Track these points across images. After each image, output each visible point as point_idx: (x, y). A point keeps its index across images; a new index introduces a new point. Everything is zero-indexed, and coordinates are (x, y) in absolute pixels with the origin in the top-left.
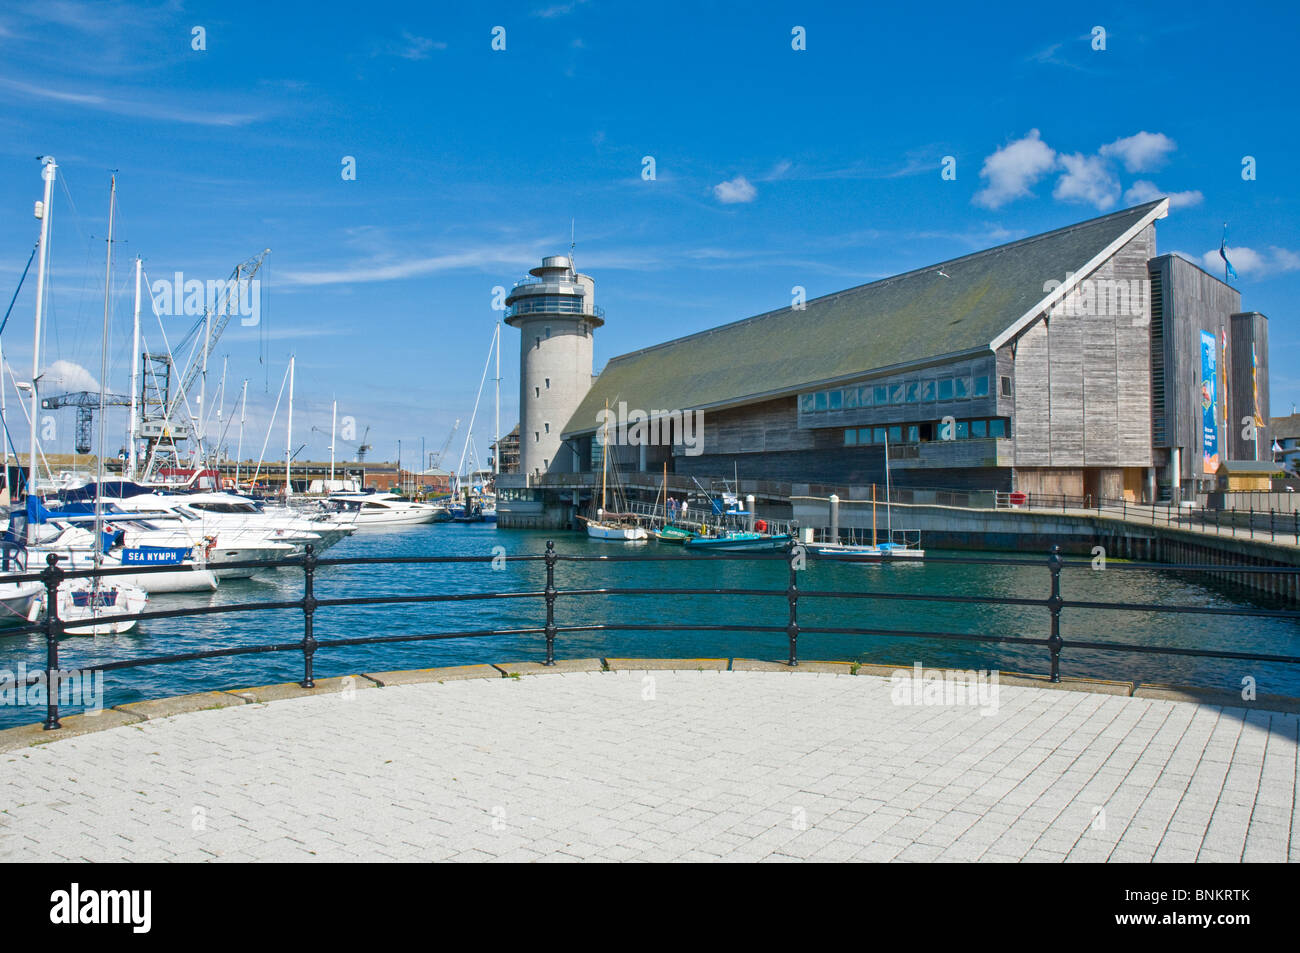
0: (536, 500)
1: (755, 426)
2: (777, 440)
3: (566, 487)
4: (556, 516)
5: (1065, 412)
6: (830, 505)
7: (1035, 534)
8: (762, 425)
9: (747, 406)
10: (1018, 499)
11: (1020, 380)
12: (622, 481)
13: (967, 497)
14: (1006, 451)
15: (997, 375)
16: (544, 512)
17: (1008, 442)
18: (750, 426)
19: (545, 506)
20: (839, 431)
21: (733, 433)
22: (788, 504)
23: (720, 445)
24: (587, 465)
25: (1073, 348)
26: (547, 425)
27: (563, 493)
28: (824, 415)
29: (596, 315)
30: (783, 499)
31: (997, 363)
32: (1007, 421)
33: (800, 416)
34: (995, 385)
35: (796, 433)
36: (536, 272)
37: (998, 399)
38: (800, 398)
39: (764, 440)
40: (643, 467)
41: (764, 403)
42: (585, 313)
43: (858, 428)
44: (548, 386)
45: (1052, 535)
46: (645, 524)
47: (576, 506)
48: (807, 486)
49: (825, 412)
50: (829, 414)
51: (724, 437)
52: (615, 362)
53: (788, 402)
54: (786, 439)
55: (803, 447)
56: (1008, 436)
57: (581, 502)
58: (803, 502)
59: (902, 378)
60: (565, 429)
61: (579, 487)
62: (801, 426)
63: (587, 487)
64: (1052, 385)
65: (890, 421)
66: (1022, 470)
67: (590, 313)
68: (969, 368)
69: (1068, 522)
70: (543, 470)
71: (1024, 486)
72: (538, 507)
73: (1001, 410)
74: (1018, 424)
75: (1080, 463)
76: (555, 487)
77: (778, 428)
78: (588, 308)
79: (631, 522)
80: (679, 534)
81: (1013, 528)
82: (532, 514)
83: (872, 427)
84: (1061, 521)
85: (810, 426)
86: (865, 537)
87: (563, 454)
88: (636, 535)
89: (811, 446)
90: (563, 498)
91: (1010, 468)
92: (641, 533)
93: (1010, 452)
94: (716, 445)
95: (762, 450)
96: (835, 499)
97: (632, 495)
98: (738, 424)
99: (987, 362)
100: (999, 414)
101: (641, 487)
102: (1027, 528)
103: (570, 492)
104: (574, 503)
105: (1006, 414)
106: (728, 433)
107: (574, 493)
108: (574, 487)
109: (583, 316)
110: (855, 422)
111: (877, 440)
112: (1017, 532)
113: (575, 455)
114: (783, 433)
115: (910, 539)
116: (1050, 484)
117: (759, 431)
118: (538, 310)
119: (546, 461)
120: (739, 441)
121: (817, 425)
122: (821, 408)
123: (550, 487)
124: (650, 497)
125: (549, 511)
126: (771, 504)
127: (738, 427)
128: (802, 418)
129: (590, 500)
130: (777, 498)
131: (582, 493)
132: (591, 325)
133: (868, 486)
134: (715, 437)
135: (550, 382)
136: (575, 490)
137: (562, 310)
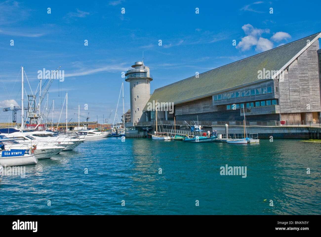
0: (136, 130)
1: (200, 106)
2: (206, 109)
3: (144, 126)
4: (142, 134)
5: (294, 96)
6: (225, 127)
7: (289, 133)
8: (201, 105)
9: (196, 100)
10: (283, 123)
11: (281, 87)
12: (161, 123)
13: (267, 123)
14: (278, 109)
15: (274, 86)
16: (138, 133)
17: (278, 106)
18: (198, 106)
19: (139, 131)
20: (225, 106)
21: (193, 108)
22: (211, 128)
23: (189, 112)
24: (150, 119)
25: (296, 77)
26: (138, 109)
27: (143, 128)
28: (221, 101)
29: (151, 77)
30: (209, 126)
31: (274, 83)
32: (277, 100)
33: (213, 102)
34: (274, 89)
35: (212, 107)
37: (275, 93)
38: (213, 96)
39: (202, 109)
40: (166, 119)
41: (202, 99)
42: (148, 77)
44: (138, 98)
45: (295, 133)
46: (170, 135)
47: (148, 131)
48: (216, 122)
49: (221, 100)
50: (222, 101)
51: (190, 109)
52: (156, 90)
53: (209, 98)
54: (209, 109)
55: (214, 111)
56: (278, 104)
57: (149, 130)
58: (216, 127)
59: (244, 89)
60: (143, 110)
61: (149, 125)
62: (214, 104)
63: (151, 125)
64: (290, 89)
65: (241, 102)
66: (282, 114)
67: (149, 77)
68: (265, 85)
69: (300, 129)
70: (138, 121)
71: (283, 119)
72: (137, 131)
73: (276, 97)
74: (281, 101)
75: (300, 111)
76: (142, 126)
77: (206, 106)
78: (148, 75)
79: (166, 135)
80: (181, 138)
81: (282, 131)
82: (135, 134)
84: (298, 129)
85: (216, 104)
86: (240, 136)
87: (143, 116)
88: (167, 138)
89: (217, 110)
90: (144, 129)
91: (279, 114)
92: (169, 138)
93: (279, 109)
94: (188, 111)
95: (202, 112)
96: (227, 125)
97: (165, 127)
99: (271, 82)
100: (275, 98)
101: (166, 125)
102: (286, 131)
103: (146, 127)
104: (147, 130)
105: (277, 98)
107: (147, 127)
108: (147, 125)
109: (147, 78)
110: (230, 103)
111: (237, 108)
112: (283, 133)
113: (147, 116)
114: (208, 107)
115: (254, 136)
116: (291, 118)
117: (201, 107)
118: (134, 77)
119: (138, 119)
120: (195, 110)
121: (218, 104)
123: (140, 126)
124: (170, 127)
125: (140, 133)
126: (205, 128)
127: (194, 106)
128: (214, 102)
129: (151, 129)
130: (207, 126)
131: (149, 127)
132: (149, 80)
133: (235, 121)
134: (188, 110)
135: (139, 97)
136: (147, 126)
137: (141, 76)
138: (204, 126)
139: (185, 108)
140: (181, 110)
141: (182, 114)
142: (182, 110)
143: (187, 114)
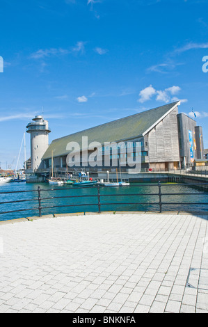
0: (35, 175)
4: (41, 179)
5: (160, 149)
7: (154, 178)
10: (150, 170)
11: (150, 142)
12: (57, 170)
14: (147, 159)
15: (144, 141)
17: (147, 157)
19: (38, 177)
22: (97, 174)
24: (48, 166)
25: (161, 135)
26: (38, 157)
27: (42, 173)
29: (49, 130)
30: (96, 172)
31: (144, 139)
32: (147, 152)
34: (144, 143)
36: (33, 120)
37: (145, 147)
44: (37, 147)
45: (158, 178)
46: (63, 180)
52: (54, 141)
56: (147, 155)
57: (47, 175)
58: (100, 173)
60: (42, 158)
64: (157, 143)
66: (151, 163)
67: (47, 129)
69: (162, 175)
70: (37, 168)
71: (151, 167)
72: (36, 177)
74: (150, 152)
75: (164, 161)
76: (40, 172)
79: (59, 180)
80: (71, 182)
81: (150, 177)
82: (35, 179)
86: (115, 181)
87: (42, 164)
88: (60, 183)
90: (42, 175)
91: (148, 163)
92: (62, 182)
96: (108, 172)
97: (59, 173)
99: (142, 138)
100: (145, 150)
104: (45, 176)
105: (147, 150)
113: (45, 164)
115: (126, 181)
118: (34, 129)
119: (38, 166)
124: (64, 173)
126: (92, 174)
130: (94, 172)
131: (47, 173)
133: (115, 168)
137: (41, 129)
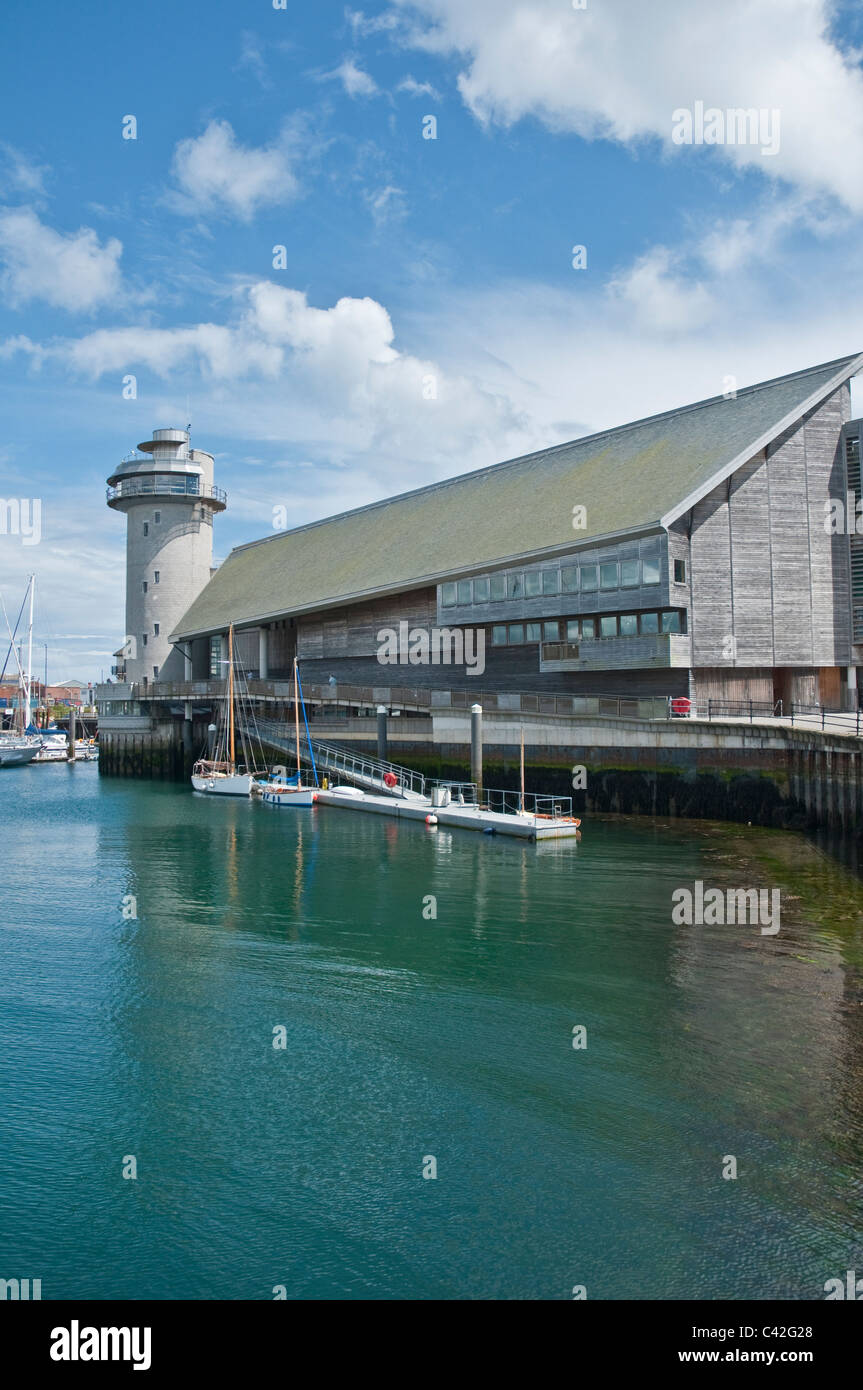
0: (143, 714)
3: (175, 698)
4: (167, 733)
6: (474, 716)
7: (717, 749)
8: (397, 622)
9: (375, 600)
11: (698, 563)
12: (241, 690)
13: (636, 705)
14: (681, 648)
16: (153, 729)
17: (683, 638)
20: (486, 628)
21: (364, 632)
22: (427, 716)
23: (350, 646)
25: (759, 526)
26: (157, 626)
27: (174, 706)
28: (467, 609)
29: (214, 497)
31: (670, 543)
32: (682, 612)
33: (440, 610)
34: (667, 569)
36: (143, 447)
37: (671, 586)
38: (439, 587)
40: (262, 674)
41: (400, 595)
42: (201, 495)
43: (508, 623)
45: (738, 749)
47: (189, 720)
48: (448, 693)
49: (470, 605)
50: (473, 607)
52: (237, 552)
53: (426, 593)
56: (683, 631)
57: (194, 716)
59: (557, 562)
60: (175, 630)
61: (191, 698)
62: (440, 621)
64: (735, 570)
65: (545, 614)
66: (701, 672)
67: (208, 495)
68: (636, 550)
69: (756, 734)
70: (151, 678)
71: (704, 690)
72: (144, 722)
73: (676, 599)
74: (694, 616)
77: (416, 625)
78: (205, 490)
81: (689, 741)
82: (138, 731)
83: (525, 622)
84: (748, 733)
85: (451, 621)
87: (174, 660)
90: (174, 711)
91: (687, 669)
93: (686, 651)
94: (345, 646)
96: (478, 708)
98: (371, 621)
99: (657, 541)
100: (672, 604)
101: (259, 698)
102: (707, 742)
103: (181, 705)
104: (186, 717)
105: (680, 605)
106: (357, 633)
107: (186, 705)
108: (185, 698)
109: (200, 498)
110: (504, 617)
111: (530, 638)
112: (696, 746)
113: (186, 660)
116: (734, 691)
118: (145, 491)
119: (156, 668)
121: (459, 621)
122: (464, 600)
123: (158, 698)
125: (159, 727)
126: (408, 716)
127: (370, 624)
128: (443, 612)
129: (208, 714)
130: (414, 709)
131: (195, 705)
132: (210, 509)
133: (517, 693)
134: (344, 638)
135: (161, 575)
136: (187, 701)
137: (173, 490)
138: (402, 708)
139: (334, 631)
140: (320, 639)
141: (321, 657)
142: (321, 637)
143: (340, 655)
